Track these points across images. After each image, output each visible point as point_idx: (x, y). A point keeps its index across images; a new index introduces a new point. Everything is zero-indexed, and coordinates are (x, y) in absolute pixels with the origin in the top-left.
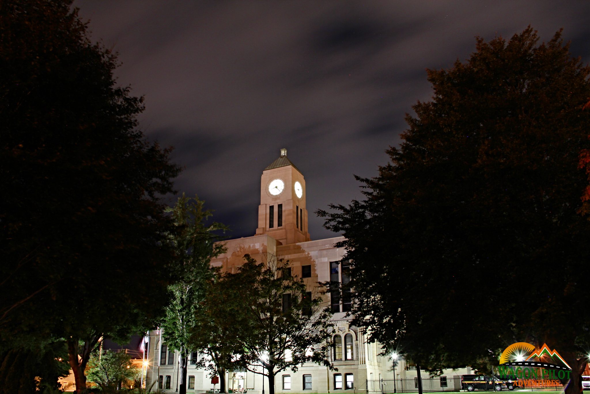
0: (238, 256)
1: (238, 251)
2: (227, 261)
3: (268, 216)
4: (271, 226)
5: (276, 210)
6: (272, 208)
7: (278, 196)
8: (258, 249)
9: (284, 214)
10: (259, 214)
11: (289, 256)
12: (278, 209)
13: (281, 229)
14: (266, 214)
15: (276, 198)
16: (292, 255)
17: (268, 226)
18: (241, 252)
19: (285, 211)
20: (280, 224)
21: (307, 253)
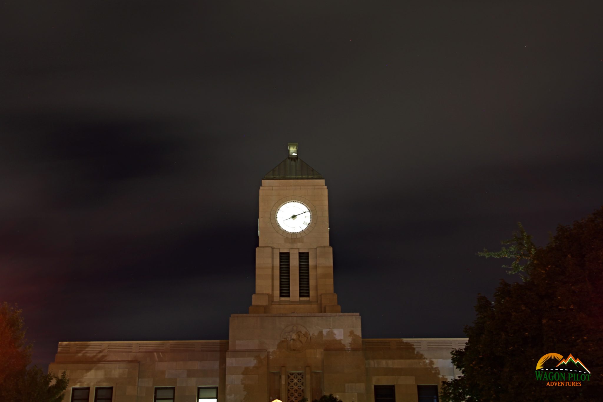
0: (294, 350)
1: (293, 340)
2: (268, 357)
3: (277, 272)
4: (285, 292)
5: (294, 262)
6: (285, 257)
7: (298, 236)
8: (340, 340)
9: (312, 273)
10: (257, 266)
11: (390, 362)
12: (300, 262)
13: (309, 302)
14: (273, 268)
15: (293, 238)
16: (396, 361)
17: (277, 292)
18: (301, 341)
19: (316, 267)
20: (304, 291)
21: (427, 361)
